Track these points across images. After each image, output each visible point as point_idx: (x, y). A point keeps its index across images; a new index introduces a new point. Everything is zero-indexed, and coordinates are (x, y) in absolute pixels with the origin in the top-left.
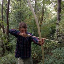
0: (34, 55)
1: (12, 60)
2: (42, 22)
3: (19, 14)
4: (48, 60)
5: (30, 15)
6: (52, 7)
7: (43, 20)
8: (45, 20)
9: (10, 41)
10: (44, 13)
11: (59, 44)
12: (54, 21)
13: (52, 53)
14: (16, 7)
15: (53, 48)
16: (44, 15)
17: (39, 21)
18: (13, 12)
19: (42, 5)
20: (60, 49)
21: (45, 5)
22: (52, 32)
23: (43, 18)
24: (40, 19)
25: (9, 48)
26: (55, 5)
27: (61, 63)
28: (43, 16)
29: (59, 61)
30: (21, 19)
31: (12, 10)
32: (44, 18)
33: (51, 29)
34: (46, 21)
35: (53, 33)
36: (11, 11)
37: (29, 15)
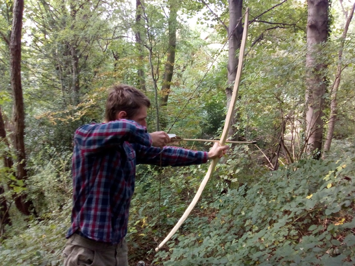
0: (141, 223)
1: (38, 254)
2: (168, 87)
3: (67, 53)
4: (198, 240)
5: (116, 58)
6: (210, 22)
7: (175, 76)
8: (180, 75)
9: (33, 173)
10: (174, 46)
11: (238, 171)
12: (218, 79)
13: (214, 210)
14: (53, 23)
15: (217, 191)
16: (178, 55)
17: (155, 81)
18: (39, 44)
19: (166, 12)
20: (246, 190)
21: (179, 12)
22: (209, 125)
23: (171, 68)
24: (161, 73)
25: (30, 202)
26: (219, 13)
27: (252, 247)
28: (172, 58)
29: (240, 240)
30: (77, 72)
31: (38, 34)
32: (179, 67)
33: (205, 114)
34: (187, 81)
35: (216, 129)
36: (35, 41)
37: (111, 58)
